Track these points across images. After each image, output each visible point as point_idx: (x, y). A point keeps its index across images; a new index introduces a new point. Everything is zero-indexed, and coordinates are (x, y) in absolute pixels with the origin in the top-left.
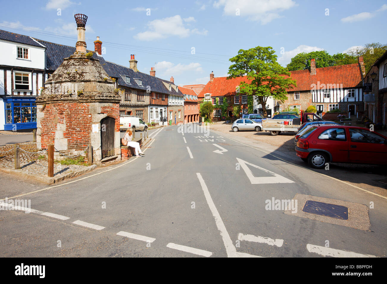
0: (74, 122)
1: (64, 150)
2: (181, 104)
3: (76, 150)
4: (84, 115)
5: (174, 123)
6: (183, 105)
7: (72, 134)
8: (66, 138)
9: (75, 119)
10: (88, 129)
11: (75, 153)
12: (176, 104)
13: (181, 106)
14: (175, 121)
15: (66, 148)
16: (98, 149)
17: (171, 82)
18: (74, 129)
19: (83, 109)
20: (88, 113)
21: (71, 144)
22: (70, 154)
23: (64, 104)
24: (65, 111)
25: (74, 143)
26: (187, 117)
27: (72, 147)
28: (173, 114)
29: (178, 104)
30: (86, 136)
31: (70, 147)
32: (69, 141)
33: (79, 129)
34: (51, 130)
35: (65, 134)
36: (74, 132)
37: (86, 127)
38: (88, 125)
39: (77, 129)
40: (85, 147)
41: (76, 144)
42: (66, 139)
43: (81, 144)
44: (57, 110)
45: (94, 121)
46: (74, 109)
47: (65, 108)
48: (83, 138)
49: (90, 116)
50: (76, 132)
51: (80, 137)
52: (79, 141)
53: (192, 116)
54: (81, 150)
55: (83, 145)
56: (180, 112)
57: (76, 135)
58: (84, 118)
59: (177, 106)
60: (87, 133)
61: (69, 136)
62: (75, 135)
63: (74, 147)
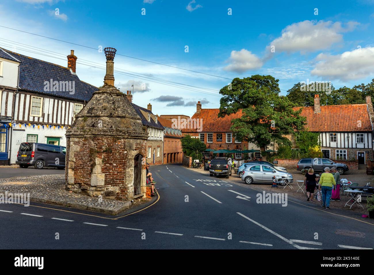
0: (111, 157)
1: (101, 186)
2: (160, 139)
3: (111, 186)
4: (120, 150)
5: (153, 162)
6: (163, 141)
7: (109, 169)
8: (103, 172)
9: (113, 154)
10: (123, 165)
11: (111, 188)
12: (155, 139)
13: (161, 141)
14: (154, 159)
15: (103, 184)
16: (132, 186)
17: (149, 111)
18: (111, 164)
19: (120, 145)
20: (124, 149)
21: (108, 179)
22: (107, 190)
23: (103, 139)
24: (104, 146)
25: (111, 178)
26: (166, 155)
27: (109, 182)
28: (152, 151)
29: (158, 139)
30: (121, 172)
31: (107, 183)
32: (106, 176)
33: (115, 164)
34: (88, 164)
35: (104, 169)
36: (111, 167)
37: (122, 163)
38: (124, 161)
39: (114, 165)
40: (121, 183)
41: (112, 180)
42: (104, 174)
43: (117, 180)
44: (95, 145)
45: (129, 157)
46: (112, 144)
47: (104, 143)
48: (119, 174)
49: (125, 152)
50: (113, 167)
51: (116, 173)
52: (115, 177)
53: (171, 154)
54: (116, 186)
55: (118, 181)
56: (159, 148)
57: (113, 171)
58: (120, 154)
59: (156, 141)
60: (123, 169)
61: (106, 171)
62: (111, 170)
63: (110, 182)
